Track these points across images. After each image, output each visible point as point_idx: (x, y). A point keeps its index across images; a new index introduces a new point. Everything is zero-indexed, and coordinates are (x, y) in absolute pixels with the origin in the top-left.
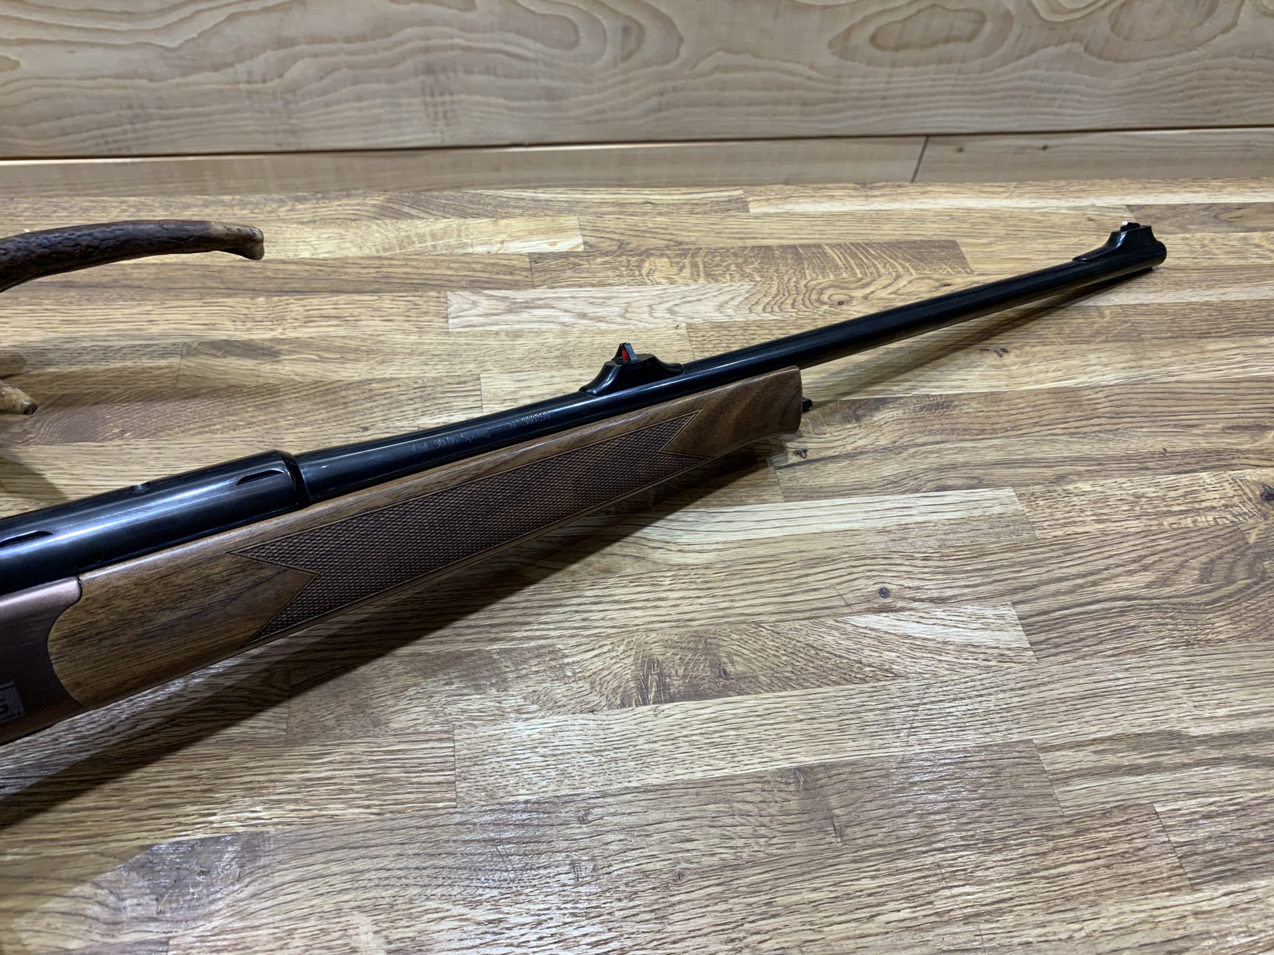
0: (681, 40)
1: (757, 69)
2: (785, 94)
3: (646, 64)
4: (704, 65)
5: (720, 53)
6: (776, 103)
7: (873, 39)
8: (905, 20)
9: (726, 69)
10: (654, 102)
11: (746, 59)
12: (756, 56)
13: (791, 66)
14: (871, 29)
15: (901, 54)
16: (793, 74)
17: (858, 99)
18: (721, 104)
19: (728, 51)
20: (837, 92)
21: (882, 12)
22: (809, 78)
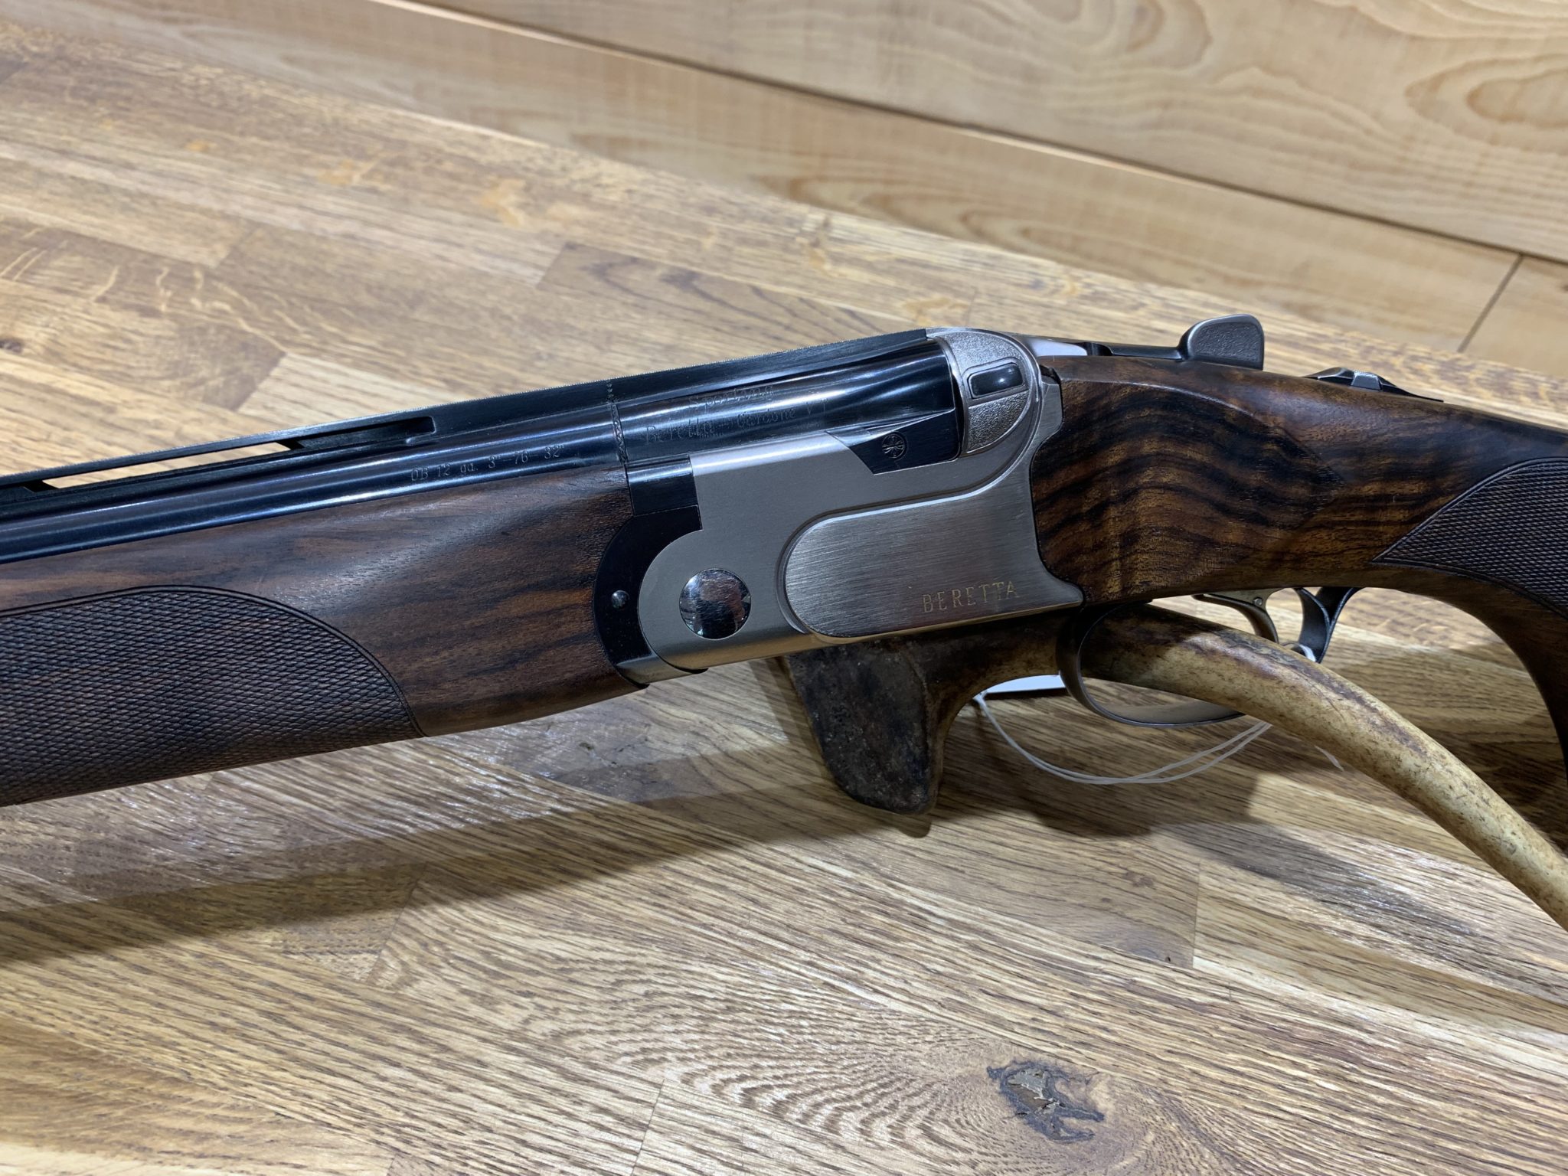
0: (1208, 40)
1: (1297, 101)
2: (1329, 145)
3: (1157, 62)
4: (1232, 80)
5: (1256, 71)
6: (1315, 154)
7: (1473, 99)
8: (1525, 82)
9: (1258, 92)
10: (1154, 114)
11: (1289, 86)
12: (1303, 84)
13: (1346, 109)
14: (1472, 82)
15: (1509, 129)
16: (1349, 121)
17: (1433, 177)
18: (1240, 138)
19: (1267, 69)
20: (1403, 159)
21: (1492, 63)
22: (1369, 132)
